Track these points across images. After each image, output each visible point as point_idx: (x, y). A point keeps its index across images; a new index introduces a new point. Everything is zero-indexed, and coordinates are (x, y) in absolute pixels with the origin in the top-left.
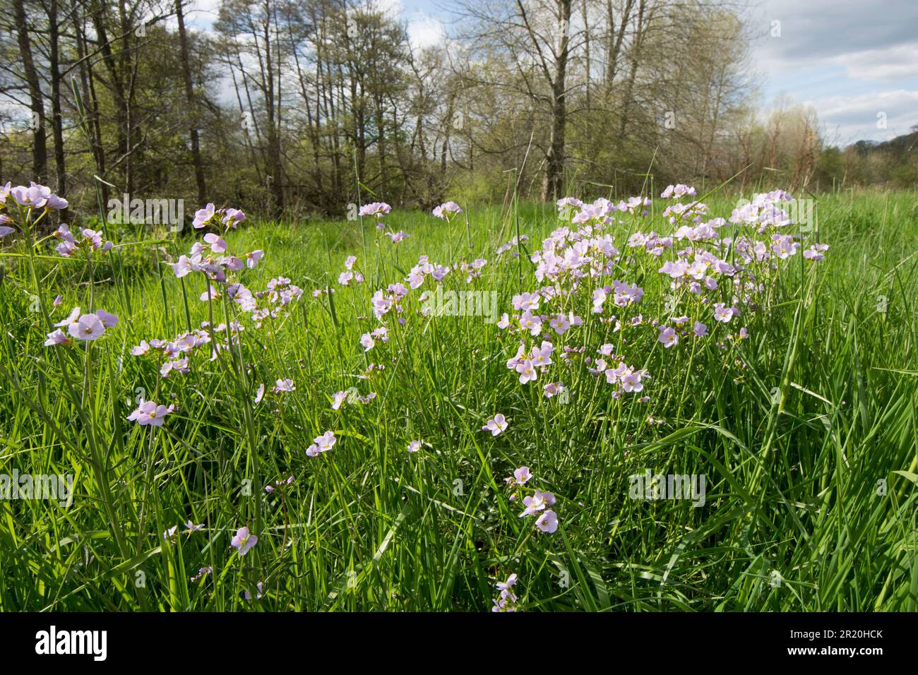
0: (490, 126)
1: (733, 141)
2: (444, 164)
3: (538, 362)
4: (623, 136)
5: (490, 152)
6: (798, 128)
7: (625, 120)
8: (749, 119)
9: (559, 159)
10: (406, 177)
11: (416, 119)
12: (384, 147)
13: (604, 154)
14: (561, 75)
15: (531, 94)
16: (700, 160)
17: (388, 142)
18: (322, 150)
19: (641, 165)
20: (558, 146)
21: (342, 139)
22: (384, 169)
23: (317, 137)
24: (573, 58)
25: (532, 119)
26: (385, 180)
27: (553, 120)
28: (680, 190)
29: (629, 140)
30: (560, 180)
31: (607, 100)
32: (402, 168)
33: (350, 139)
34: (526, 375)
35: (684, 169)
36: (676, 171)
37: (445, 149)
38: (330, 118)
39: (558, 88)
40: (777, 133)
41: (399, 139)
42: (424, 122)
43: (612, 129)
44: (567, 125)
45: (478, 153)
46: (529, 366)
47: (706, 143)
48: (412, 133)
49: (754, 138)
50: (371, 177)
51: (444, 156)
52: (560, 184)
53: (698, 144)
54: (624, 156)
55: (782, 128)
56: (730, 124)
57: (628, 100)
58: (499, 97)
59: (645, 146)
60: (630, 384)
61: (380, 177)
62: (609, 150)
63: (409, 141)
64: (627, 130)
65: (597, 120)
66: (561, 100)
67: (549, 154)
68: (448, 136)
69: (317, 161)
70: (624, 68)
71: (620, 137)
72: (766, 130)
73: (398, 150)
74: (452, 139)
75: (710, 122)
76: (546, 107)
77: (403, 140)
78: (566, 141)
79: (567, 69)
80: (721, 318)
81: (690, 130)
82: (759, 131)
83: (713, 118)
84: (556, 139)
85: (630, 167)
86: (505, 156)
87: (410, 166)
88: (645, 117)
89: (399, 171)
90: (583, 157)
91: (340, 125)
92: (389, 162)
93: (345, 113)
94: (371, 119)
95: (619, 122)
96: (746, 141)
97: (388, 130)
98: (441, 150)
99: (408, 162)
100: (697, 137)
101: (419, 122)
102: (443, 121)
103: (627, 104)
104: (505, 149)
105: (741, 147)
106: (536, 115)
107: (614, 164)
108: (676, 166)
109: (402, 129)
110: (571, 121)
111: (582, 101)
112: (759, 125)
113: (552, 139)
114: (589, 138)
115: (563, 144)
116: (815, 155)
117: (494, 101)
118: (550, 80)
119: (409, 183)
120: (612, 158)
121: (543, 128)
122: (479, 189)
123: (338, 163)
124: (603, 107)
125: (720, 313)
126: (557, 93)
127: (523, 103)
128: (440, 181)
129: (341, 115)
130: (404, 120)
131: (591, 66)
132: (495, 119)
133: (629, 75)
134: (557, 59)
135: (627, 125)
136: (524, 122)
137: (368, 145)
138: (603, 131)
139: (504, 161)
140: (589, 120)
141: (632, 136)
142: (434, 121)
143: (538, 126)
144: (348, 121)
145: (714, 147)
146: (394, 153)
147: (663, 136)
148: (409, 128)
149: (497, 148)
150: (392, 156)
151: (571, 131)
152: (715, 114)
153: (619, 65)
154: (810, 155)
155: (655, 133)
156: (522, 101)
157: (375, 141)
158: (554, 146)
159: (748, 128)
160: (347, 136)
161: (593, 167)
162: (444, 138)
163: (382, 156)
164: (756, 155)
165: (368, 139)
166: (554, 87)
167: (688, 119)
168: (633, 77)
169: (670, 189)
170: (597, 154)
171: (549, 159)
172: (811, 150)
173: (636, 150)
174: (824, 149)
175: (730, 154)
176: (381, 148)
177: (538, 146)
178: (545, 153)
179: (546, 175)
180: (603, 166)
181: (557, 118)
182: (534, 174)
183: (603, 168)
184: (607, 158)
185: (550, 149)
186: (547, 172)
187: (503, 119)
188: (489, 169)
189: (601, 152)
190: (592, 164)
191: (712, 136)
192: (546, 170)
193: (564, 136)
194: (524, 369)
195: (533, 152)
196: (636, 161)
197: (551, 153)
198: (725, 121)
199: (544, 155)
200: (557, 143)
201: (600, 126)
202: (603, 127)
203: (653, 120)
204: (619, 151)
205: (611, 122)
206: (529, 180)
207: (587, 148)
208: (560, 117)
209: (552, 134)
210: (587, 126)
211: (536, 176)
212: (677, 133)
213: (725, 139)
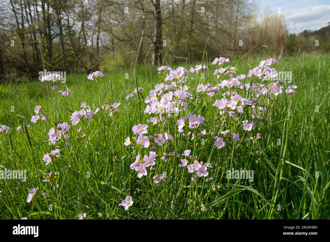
0: (122, 26)
1: (246, 32)
2: (98, 47)
4: (192, 31)
5: (123, 41)
6: (276, 25)
7: (192, 22)
8: (253, 21)
9: (160, 43)
10: (77, 55)
11: (80, 24)
12: (63, 39)
13: (183, 40)
15: (143, 10)
16: (230, 42)
17: (65, 36)
18: (26, 42)
19: (202, 45)
21: (38, 35)
22: (64, 51)
23: (23, 34)
25: (144, 23)
26: (65, 57)
27: (155, 23)
28: (221, 60)
29: (195, 33)
30: (161, 54)
31: (183, 12)
32: (74, 50)
33: (43, 35)
34: (141, 173)
35: (223, 47)
36: (219, 48)
37: (98, 39)
38: (30, 23)
39: (157, 6)
40: (267, 27)
41: (71, 34)
42: (85, 25)
43: (186, 27)
44: (163, 25)
45: (116, 41)
47: (233, 33)
48: (79, 31)
49: (256, 30)
50: (57, 55)
51: (98, 43)
52: (161, 56)
53: (229, 34)
54: (193, 41)
55: (269, 25)
56: (244, 23)
57: (193, 13)
58: (126, 11)
59: (203, 36)
60: (201, 172)
61: (62, 55)
62: (185, 38)
63: (77, 35)
64: (194, 27)
65: (178, 23)
66: (159, 12)
67: (154, 41)
68: (99, 32)
69: (23, 48)
71: (191, 31)
72: (261, 26)
73: (71, 40)
74: (101, 34)
75: (234, 22)
76: (151, 16)
77: (74, 35)
78: (163, 34)
81: (225, 27)
82: (258, 27)
83: (235, 21)
84: (158, 33)
85: (196, 46)
86: (131, 42)
87: (79, 49)
88: (202, 21)
89: (73, 52)
90: (173, 42)
91: (37, 27)
92: (66, 47)
93: (39, 21)
94: (55, 24)
95: (190, 23)
96: (252, 32)
97: (65, 29)
98: (96, 40)
99: (77, 47)
100: (228, 31)
101: (83, 25)
102: (96, 24)
104: (131, 39)
105: (249, 35)
106: (146, 20)
107: (188, 45)
108: (219, 45)
109: (73, 29)
110: (165, 23)
111: (170, 13)
112: (258, 24)
113: (155, 33)
114: (175, 32)
115: (161, 35)
116: (285, 38)
117: (123, 13)
118: (153, 2)
119: (79, 59)
120: (187, 42)
121: (150, 27)
122: (118, 61)
123: (36, 48)
124: (181, 16)
126: (156, 9)
128: (96, 57)
129: (37, 22)
130: (74, 24)
132: (125, 23)
135: (194, 25)
136: (141, 24)
137: (54, 38)
138: (182, 28)
139: (131, 45)
140: (174, 23)
141: (196, 31)
142: (91, 24)
143: (148, 26)
144: (41, 25)
145: (237, 35)
146: (69, 42)
147: (212, 31)
148: (77, 28)
149: (126, 38)
150: (68, 44)
151: (165, 29)
152: (237, 18)
154: (282, 38)
155: (208, 29)
156: (138, 13)
157: (57, 35)
158: (157, 37)
159: (253, 25)
160: (41, 33)
161: (178, 47)
162: (97, 33)
163: (62, 44)
164: (257, 39)
165: (54, 35)
167: (224, 22)
169: (216, 60)
170: (179, 40)
171: (155, 43)
172: (283, 35)
173: (200, 38)
174: (289, 35)
175: (245, 39)
176: (62, 40)
177: (148, 36)
178: (153, 40)
179: (154, 52)
180: (183, 47)
181: (158, 22)
182: (148, 51)
183: (183, 48)
184: (185, 42)
185: (155, 38)
186: (154, 50)
187: (129, 23)
188: (123, 50)
189: (181, 39)
190: (177, 45)
191: (236, 30)
192: (153, 49)
193: (162, 31)
194: (140, 169)
195: (146, 40)
196: (199, 43)
197: (156, 40)
198: (241, 22)
199: (152, 41)
200: (159, 35)
201: (180, 25)
202: (182, 26)
203: (207, 22)
204: (190, 38)
205: (186, 23)
206: (145, 55)
207: (174, 37)
208: (159, 21)
209: (155, 30)
210: (173, 26)
211: (148, 52)
212: (219, 28)
213: (242, 31)
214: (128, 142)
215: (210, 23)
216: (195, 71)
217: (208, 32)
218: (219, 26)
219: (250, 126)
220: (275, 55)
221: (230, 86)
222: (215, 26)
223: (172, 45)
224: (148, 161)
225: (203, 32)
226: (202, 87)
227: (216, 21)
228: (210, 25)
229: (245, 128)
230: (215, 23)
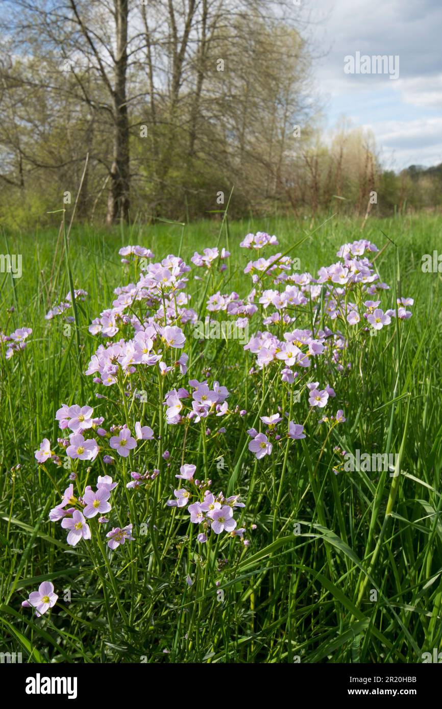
0: (42, 134)
1: (301, 163)
3: (93, 510)
4: (193, 153)
5: (44, 166)
6: (359, 151)
7: (193, 136)
8: (314, 140)
9: (124, 177)
13: (174, 173)
14: (122, 81)
15: (88, 101)
16: (270, 181)
19: (213, 186)
20: (123, 161)
24: (134, 63)
25: (91, 130)
27: (115, 132)
28: (260, 239)
29: (199, 158)
30: (127, 201)
31: (173, 113)
34: (77, 533)
35: (255, 190)
36: (247, 192)
39: (119, 95)
40: (341, 156)
43: (180, 145)
44: (132, 138)
45: (29, 167)
46: (79, 518)
47: (276, 164)
49: (320, 160)
52: (127, 205)
53: (268, 166)
54: (194, 175)
55: (345, 151)
56: (297, 145)
57: (195, 116)
58: (50, 102)
59: (216, 165)
60: (221, 521)
62: (178, 168)
64: (195, 147)
65: (164, 135)
66: (123, 110)
67: (113, 171)
70: (190, 78)
71: (190, 154)
72: (330, 153)
75: (278, 142)
76: (106, 116)
78: (131, 156)
79: (127, 75)
80: (316, 403)
81: (260, 150)
82: (324, 153)
83: (280, 137)
84: (120, 154)
85: (201, 187)
86: (62, 170)
88: (213, 133)
90: (151, 175)
95: (188, 138)
96: (313, 163)
100: (266, 158)
103: (194, 119)
104: (61, 163)
105: (308, 168)
106: (95, 126)
107: (185, 184)
110: (135, 135)
111: (146, 112)
112: (323, 146)
113: (115, 154)
114: (157, 153)
115: (128, 160)
117: (44, 106)
118: (109, 86)
120: (182, 178)
121: (104, 141)
122: (33, 210)
124: (169, 121)
125: (315, 396)
126: (118, 102)
127: (79, 111)
131: (154, 74)
132: (47, 128)
133: (195, 88)
134: (116, 62)
135: (196, 142)
136: (83, 133)
138: (171, 148)
139: (62, 177)
141: (201, 155)
143: (99, 137)
145: (283, 168)
147: (233, 156)
149: (52, 162)
151: (136, 147)
152: (283, 133)
153: (184, 76)
154: (371, 181)
155: (225, 152)
156: (78, 108)
158: (118, 162)
159: (314, 149)
164: (323, 178)
166: (114, 94)
167: (257, 138)
168: (199, 89)
169: (249, 237)
170: (166, 172)
171: (114, 176)
172: (372, 175)
173: (208, 169)
174: (383, 173)
175: (299, 177)
177: (100, 161)
178: (109, 169)
179: (111, 194)
180: (173, 186)
181: (120, 130)
182: (98, 192)
183: (174, 188)
184: (177, 177)
185: (114, 165)
186: (112, 191)
187: (57, 128)
188: (44, 186)
189: (170, 170)
190: (161, 183)
191: (281, 156)
192: (111, 188)
193: (128, 150)
194: (73, 524)
195: (94, 167)
196: (207, 181)
197: (116, 169)
198: (292, 142)
199: (107, 171)
200: (121, 159)
201: (168, 141)
202: (171, 143)
203: (223, 137)
204: (189, 170)
205: (179, 137)
206: (91, 200)
207: (154, 165)
208: (122, 130)
209: (115, 148)
210: (153, 141)
211: (100, 195)
212: (247, 152)
213: (293, 160)
214: (44, 452)
215: (230, 140)
216: (204, 261)
217: (226, 158)
218: (248, 148)
219: (323, 396)
220: (357, 214)
221: (282, 304)
222: (240, 146)
223: (150, 182)
224: (95, 503)
225: (215, 157)
226: (219, 300)
227: (241, 137)
228: (230, 145)
229: (312, 402)
230: (240, 141)
